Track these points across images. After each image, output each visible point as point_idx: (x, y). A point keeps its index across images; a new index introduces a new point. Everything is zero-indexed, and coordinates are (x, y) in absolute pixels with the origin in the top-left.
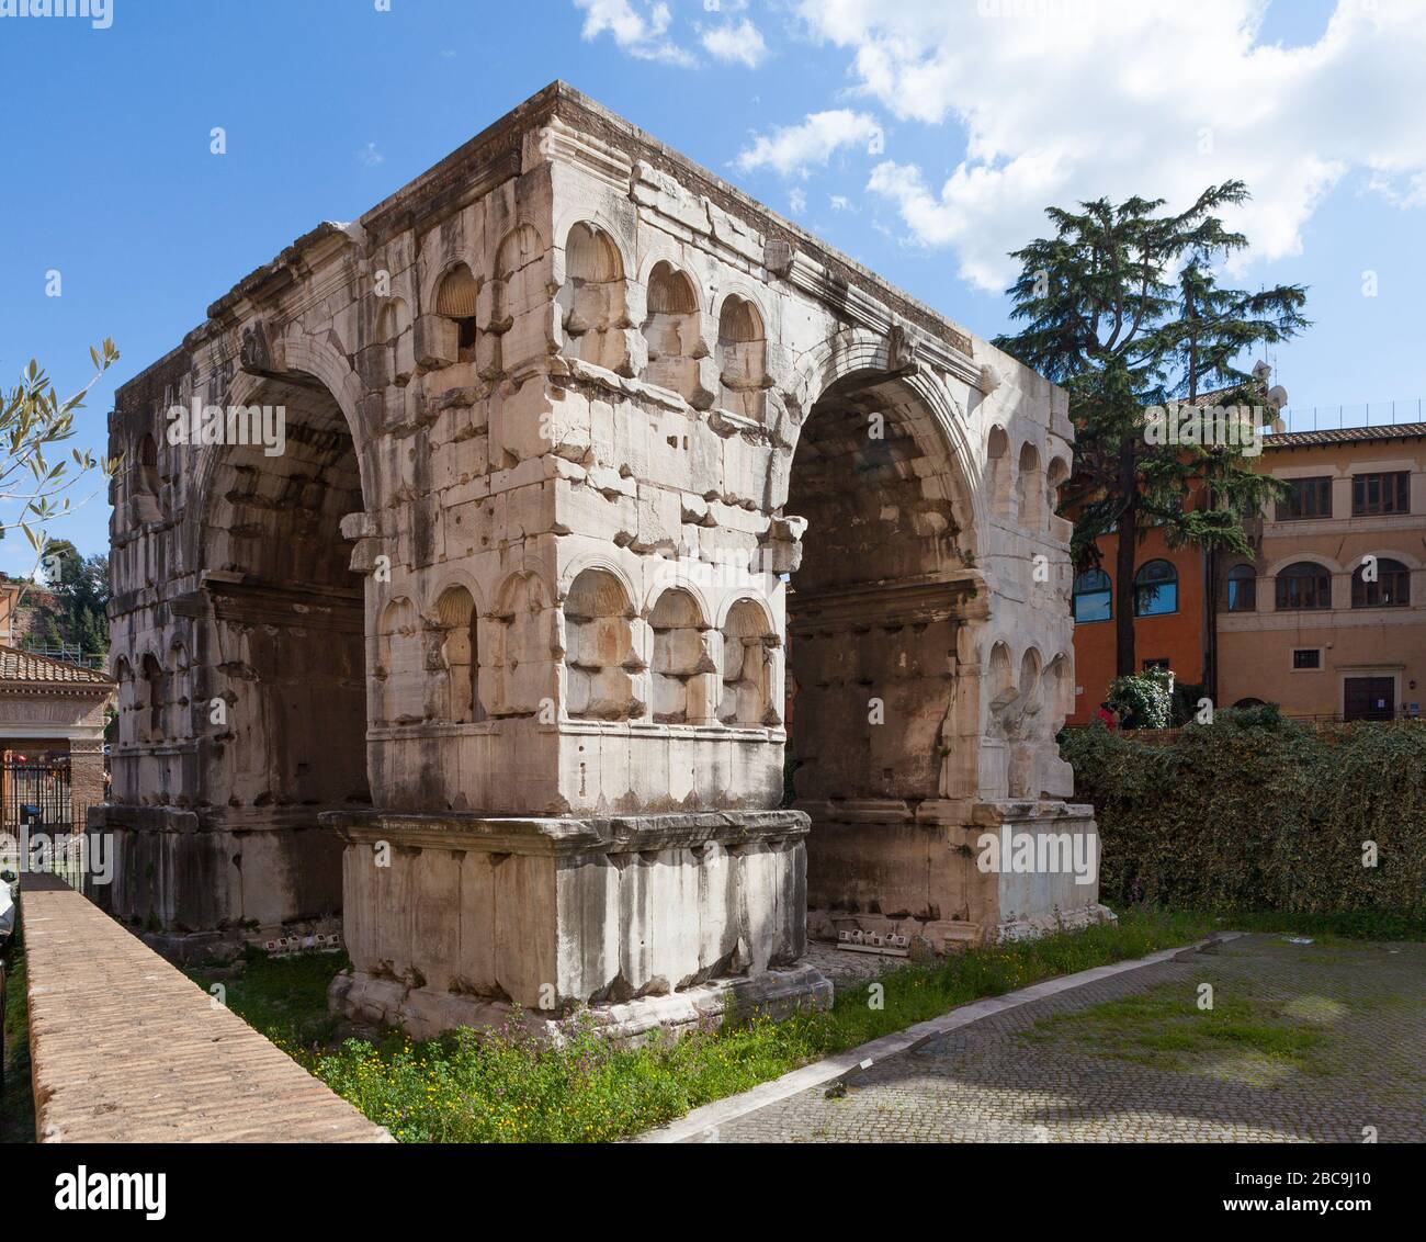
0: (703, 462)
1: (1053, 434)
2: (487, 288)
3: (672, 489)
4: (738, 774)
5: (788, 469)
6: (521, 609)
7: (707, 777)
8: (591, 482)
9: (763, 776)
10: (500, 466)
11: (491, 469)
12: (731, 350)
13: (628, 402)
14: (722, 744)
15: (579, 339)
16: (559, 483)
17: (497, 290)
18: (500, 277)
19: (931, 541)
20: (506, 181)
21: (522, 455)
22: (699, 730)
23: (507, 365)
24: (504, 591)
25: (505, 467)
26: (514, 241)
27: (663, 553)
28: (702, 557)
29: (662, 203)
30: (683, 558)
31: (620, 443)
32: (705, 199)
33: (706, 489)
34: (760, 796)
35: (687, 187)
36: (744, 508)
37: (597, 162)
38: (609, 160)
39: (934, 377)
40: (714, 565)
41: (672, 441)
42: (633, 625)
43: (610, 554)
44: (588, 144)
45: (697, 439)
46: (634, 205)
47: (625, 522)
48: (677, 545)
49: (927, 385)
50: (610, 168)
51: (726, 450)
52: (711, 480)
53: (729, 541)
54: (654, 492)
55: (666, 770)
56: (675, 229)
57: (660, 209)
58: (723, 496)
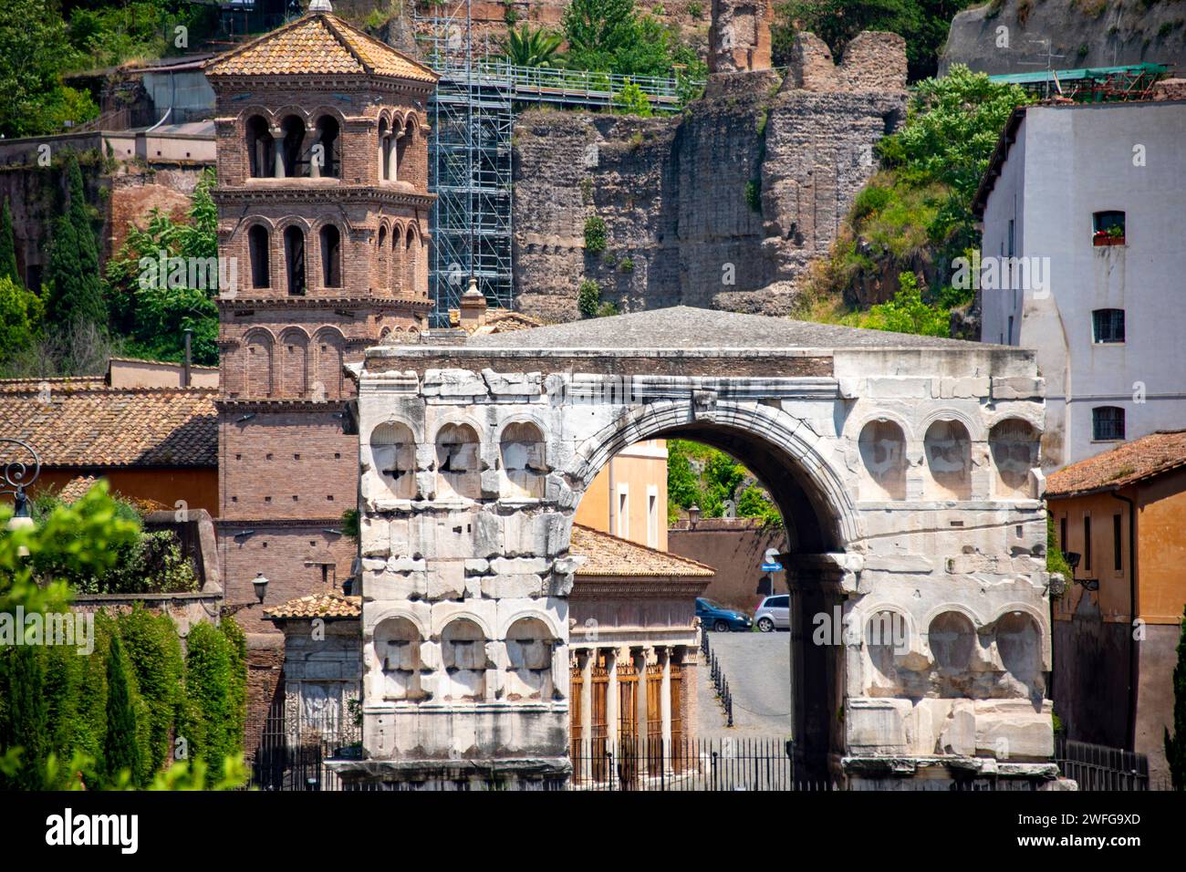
0: (486, 537)
3: (457, 559)
4: (518, 733)
7: (489, 736)
8: (390, 569)
9: (545, 735)
13: (420, 516)
14: (502, 715)
16: (365, 574)
22: (480, 707)
27: (451, 600)
28: (485, 596)
29: (444, 390)
30: (466, 600)
31: (413, 541)
32: (484, 371)
33: (488, 553)
34: (541, 748)
35: (470, 368)
36: (525, 557)
37: (393, 385)
38: (400, 382)
39: (762, 408)
40: (497, 600)
41: (458, 530)
42: (423, 647)
43: (403, 607)
44: (386, 378)
45: (480, 524)
46: (422, 399)
47: (416, 587)
48: (461, 593)
49: (749, 418)
50: (403, 385)
51: (507, 523)
52: (494, 546)
53: (509, 583)
54: (442, 564)
55: (450, 732)
56: (459, 401)
57: (442, 394)
58: (503, 554)
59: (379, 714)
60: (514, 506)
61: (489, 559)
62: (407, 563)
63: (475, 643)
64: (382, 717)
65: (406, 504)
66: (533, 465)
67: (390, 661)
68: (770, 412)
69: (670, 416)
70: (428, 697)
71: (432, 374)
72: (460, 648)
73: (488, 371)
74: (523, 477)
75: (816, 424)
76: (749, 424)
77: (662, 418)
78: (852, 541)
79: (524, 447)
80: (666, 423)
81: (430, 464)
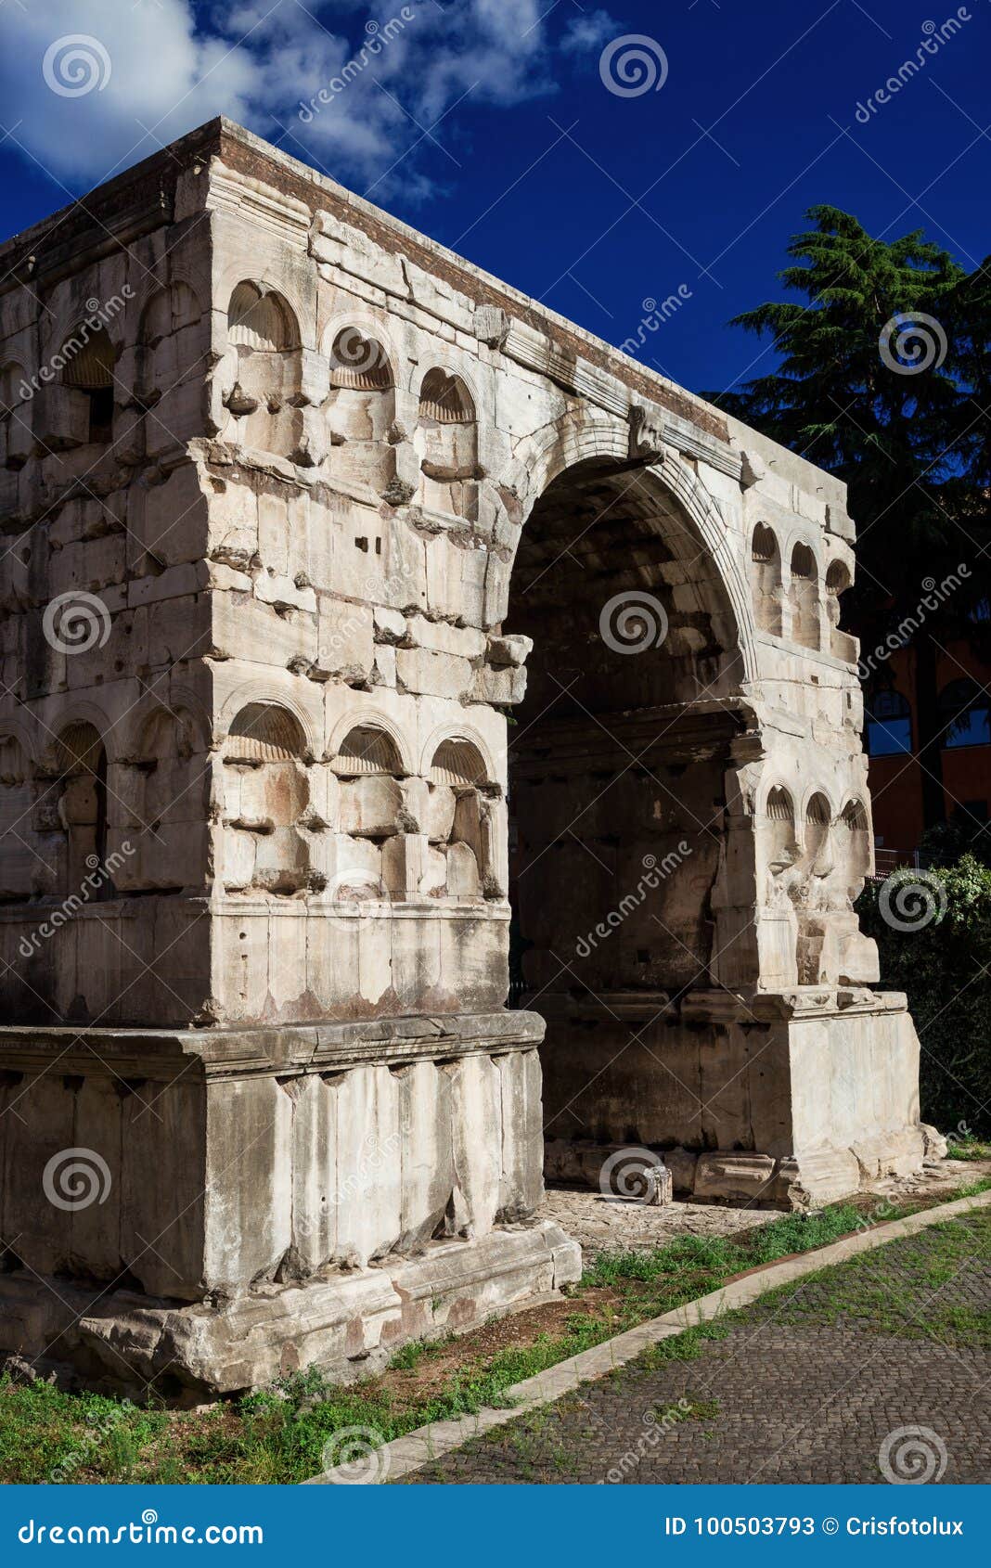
0: (402, 569)
1: (829, 532)
2: (129, 354)
3: (361, 602)
4: (449, 964)
5: (508, 577)
6: (165, 752)
7: (409, 969)
8: (257, 593)
9: (481, 966)
10: (142, 572)
11: (130, 576)
12: (433, 432)
13: (305, 497)
14: (428, 924)
15: (244, 418)
16: (217, 595)
17: (141, 357)
18: (146, 344)
19: (686, 661)
20: (154, 229)
21: (170, 560)
22: (398, 909)
23: (152, 449)
24: (145, 731)
25: (147, 574)
26: (164, 301)
27: (351, 683)
28: (401, 685)
29: (348, 259)
30: (373, 689)
31: (296, 544)
32: (400, 257)
33: (404, 601)
34: (479, 993)
36: (454, 625)
37: (268, 211)
38: (281, 208)
39: (684, 465)
40: (417, 696)
41: (362, 543)
42: (312, 777)
43: (282, 684)
44: (257, 191)
45: (393, 541)
46: (314, 262)
47: (302, 644)
48: (367, 674)
49: (675, 474)
50: (284, 218)
51: (428, 552)
52: (413, 592)
53: (433, 667)
54: (340, 606)
55: (356, 962)
56: (365, 290)
57: (346, 267)
58: (425, 610)
59: (241, 918)
60: (443, 524)
61: (409, 611)
62: (285, 590)
64: (247, 926)
65: (288, 469)
68: (691, 474)
70: (321, 883)
71: (329, 221)
73: (404, 258)
75: (723, 509)
81: (323, 395)
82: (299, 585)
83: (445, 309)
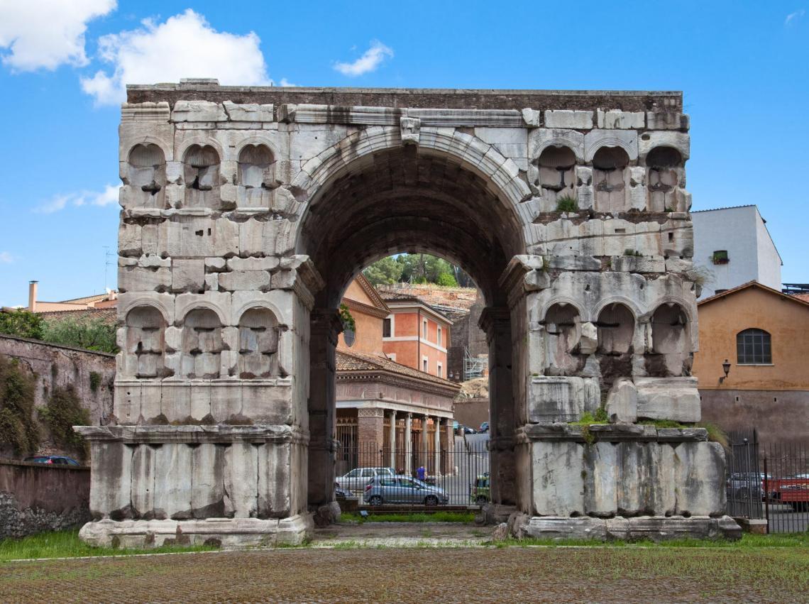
0: (223, 239)
3: (196, 258)
4: (248, 404)
7: (222, 407)
8: (139, 265)
9: (270, 406)
13: (168, 221)
14: (234, 388)
22: (214, 381)
27: (193, 292)
28: (221, 289)
29: (190, 117)
30: (206, 292)
31: (162, 242)
32: (225, 103)
33: (225, 252)
34: (267, 417)
35: (215, 101)
36: (258, 257)
37: (148, 113)
38: (154, 110)
39: (458, 135)
40: (232, 292)
41: (200, 233)
42: (167, 331)
43: (152, 297)
44: (142, 107)
45: (219, 227)
46: (172, 124)
47: (163, 280)
48: (200, 286)
49: (448, 142)
50: (156, 113)
51: (242, 229)
52: (230, 247)
53: (242, 277)
54: (183, 262)
55: (189, 403)
56: (203, 126)
57: (189, 120)
58: (238, 253)
59: (128, 387)
60: (248, 214)
61: (226, 257)
62: (156, 260)
63: (215, 330)
64: (131, 390)
65: (156, 211)
66: (267, 183)
67: (143, 345)
68: (466, 138)
69: (381, 140)
70: (171, 373)
71: (181, 104)
72: (203, 335)
73: (228, 103)
74: (260, 194)
75: (504, 148)
76: (447, 148)
77: (375, 141)
78: (534, 244)
79: (260, 170)
80: (377, 145)
81: (177, 178)
82: (164, 257)
83: (253, 117)
